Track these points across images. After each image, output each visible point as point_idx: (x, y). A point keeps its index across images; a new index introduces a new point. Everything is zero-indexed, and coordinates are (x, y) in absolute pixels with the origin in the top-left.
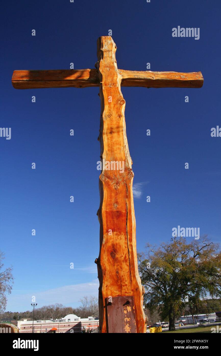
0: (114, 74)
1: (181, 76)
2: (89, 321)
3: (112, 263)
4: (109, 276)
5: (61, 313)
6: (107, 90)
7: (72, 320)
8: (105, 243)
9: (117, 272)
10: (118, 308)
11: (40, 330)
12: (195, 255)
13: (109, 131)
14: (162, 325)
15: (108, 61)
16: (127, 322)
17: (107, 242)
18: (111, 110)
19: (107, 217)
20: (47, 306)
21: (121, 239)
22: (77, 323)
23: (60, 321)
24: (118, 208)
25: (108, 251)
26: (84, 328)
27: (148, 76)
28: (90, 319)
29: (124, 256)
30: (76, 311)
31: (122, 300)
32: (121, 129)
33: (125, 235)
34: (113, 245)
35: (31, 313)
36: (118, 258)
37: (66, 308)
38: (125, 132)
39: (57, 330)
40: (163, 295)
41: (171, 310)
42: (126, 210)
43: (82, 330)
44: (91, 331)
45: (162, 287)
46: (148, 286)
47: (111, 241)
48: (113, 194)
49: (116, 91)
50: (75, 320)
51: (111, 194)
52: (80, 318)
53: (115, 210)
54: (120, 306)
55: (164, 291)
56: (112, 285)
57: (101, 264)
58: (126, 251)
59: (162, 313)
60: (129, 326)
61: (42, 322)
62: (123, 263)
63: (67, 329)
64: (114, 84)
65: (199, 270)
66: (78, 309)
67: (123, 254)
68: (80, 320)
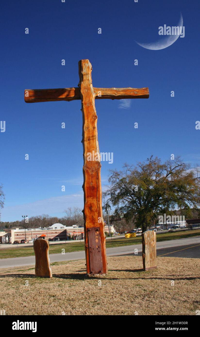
0: (90, 95)
1: (135, 92)
2: (73, 229)
3: (90, 212)
4: (89, 219)
5: (48, 222)
6: (86, 108)
7: (59, 228)
8: (87, 203)
9: (92, 217)
10: (93, 232)
11: (31, 237)
12: (168, 174)
13: (88, 139)
14: (137, 231)
15: (87, 83)
16: (97, 238)
17: (87, 202)
18: (89, 123)
19: (87, 190)
20: (35, 216)
21: (94, 201)
22: (63, 231)
23: (48, 229)
24: (93, 185)
25: (88, 207)
26: (69, 234)
27: (113, 93)
28: (74, 227)
29: (96, 209)
30: (62, 220)
31: (95, 229)
32: (94, 138)
33: (96, 199)
34: (90, 204)
35: (21, 222)
36: (93, 210)
37: (52, 218)
38: (97, 139)
39: (45, 236)
40: (138, 208)
41: (144, 220)
42: (97, 186)
43: (68, 236)
44: (75, 236)
45: (137, 201)
46: (125, 201)
47: (89, 202)
48: (90, 177)
49: (92, 109)
50: (61, 228)
51: (89, 177)
52: (65, 226)
53: (91, 186)
54: (94, 231)
55: (139, 205)
56: (90, 222)
57: (85, 213)
58: (97, 207)
59: (137, 222)
60: (98, 240)
61: (32, 230)
62: (95, 212)
63: (54, 235)
64: (90, 103)
65: (170, 188)
66: (63, 219)
67: (95, 208)
68: (65, 228)
